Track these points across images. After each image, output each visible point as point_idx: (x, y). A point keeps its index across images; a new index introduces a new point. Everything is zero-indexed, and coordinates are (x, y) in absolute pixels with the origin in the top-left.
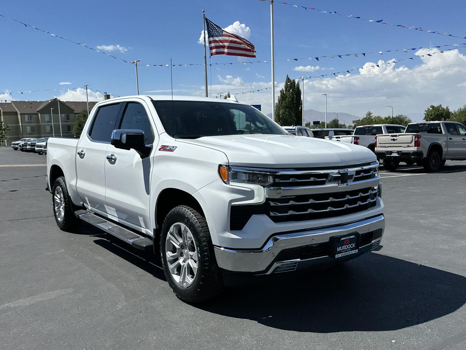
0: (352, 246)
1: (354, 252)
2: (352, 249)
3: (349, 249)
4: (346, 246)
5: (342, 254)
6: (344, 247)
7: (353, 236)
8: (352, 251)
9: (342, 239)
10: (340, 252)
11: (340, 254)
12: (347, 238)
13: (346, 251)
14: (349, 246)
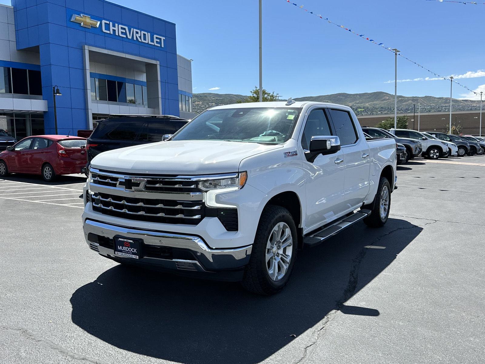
0: (133, 250)
1: (135, 257)
2: (133, 254)
3: (131, 252)
4: (127, 248)
5: (122, 253)
6: (125, 248)
7: (132, 241)
8: (132, 255)
9: (120, 239)
10: (121, 251)
11: (120, 253)
12: (125, 240)
13: (127, 253)
14: (130, 250)
